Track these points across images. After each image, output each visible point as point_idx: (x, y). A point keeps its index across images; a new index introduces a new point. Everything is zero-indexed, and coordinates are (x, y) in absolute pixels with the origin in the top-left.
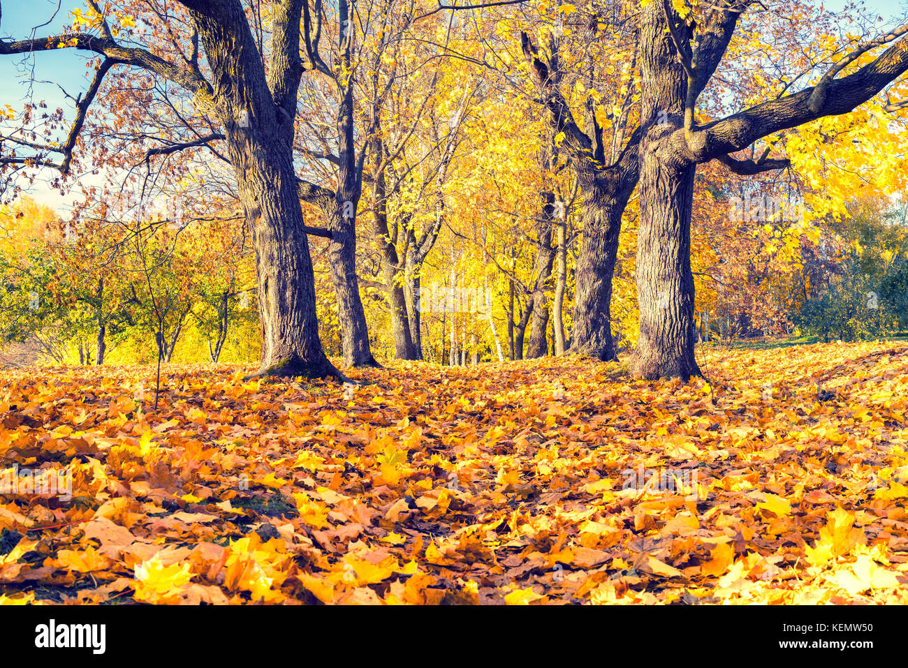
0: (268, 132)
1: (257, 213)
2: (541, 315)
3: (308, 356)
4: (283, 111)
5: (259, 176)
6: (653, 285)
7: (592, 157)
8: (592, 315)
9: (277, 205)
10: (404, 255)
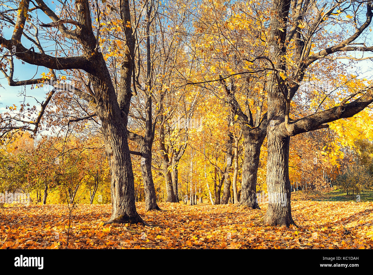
0: (117, 121)
1: (111, 155)
2: (228, 183)
3: (131, 214)
4: (124, 112)
5: (113, 139)
6: (274, 185)
7: (248, 124)
8: (248, 189)
9: (120, 151)
10: (172, 159)
